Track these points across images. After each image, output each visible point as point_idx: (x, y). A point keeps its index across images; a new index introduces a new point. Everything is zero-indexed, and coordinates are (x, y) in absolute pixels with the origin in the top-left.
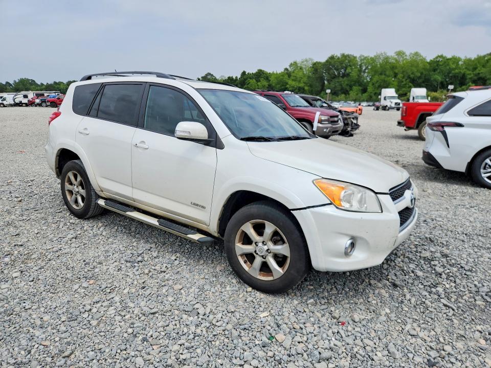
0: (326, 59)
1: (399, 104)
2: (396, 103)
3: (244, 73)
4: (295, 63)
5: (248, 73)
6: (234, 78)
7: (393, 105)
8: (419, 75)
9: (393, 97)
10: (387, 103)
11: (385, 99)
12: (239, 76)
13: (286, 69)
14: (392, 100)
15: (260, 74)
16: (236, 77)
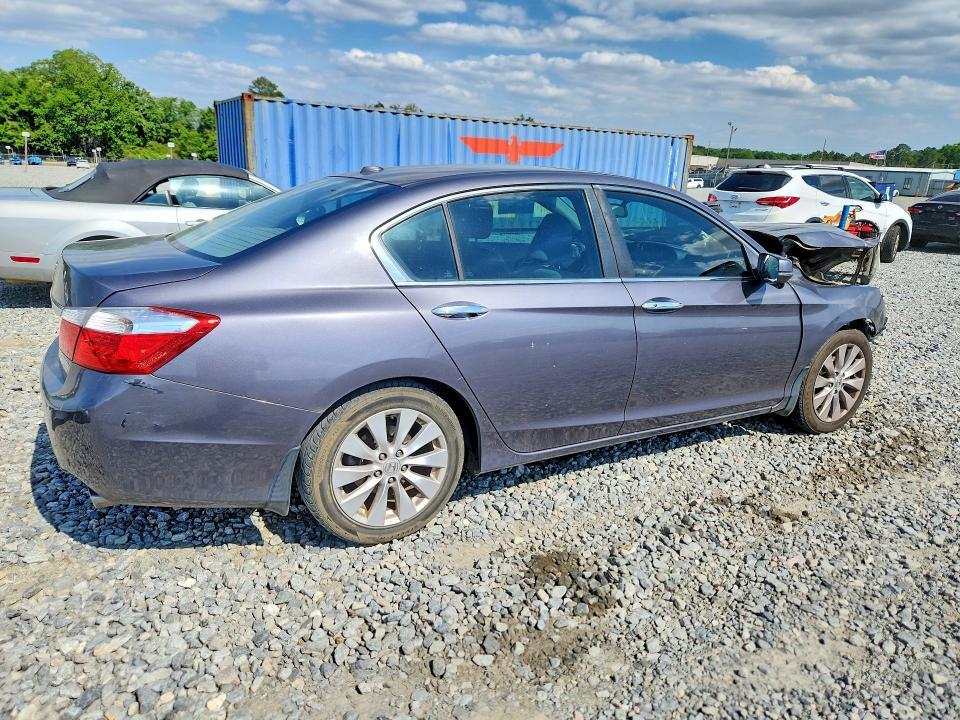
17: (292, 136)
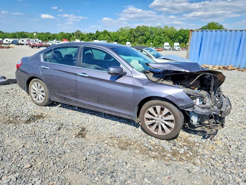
0: (136, 28)
1: (170, 48)
2: (169, 48)
3: (97, 31)
4: (122, 28)
5: (100, 32)
6: (92, 33)
7: (168, 49)
8: (174, 36)
9: (168, 46)
10: (166, 48)
11: (166, 46)
12: (95, 33)
13: (118, 31)
14: (168, 47)
15: (105, 32)
16: (93, 33)
17: (202, 40)
